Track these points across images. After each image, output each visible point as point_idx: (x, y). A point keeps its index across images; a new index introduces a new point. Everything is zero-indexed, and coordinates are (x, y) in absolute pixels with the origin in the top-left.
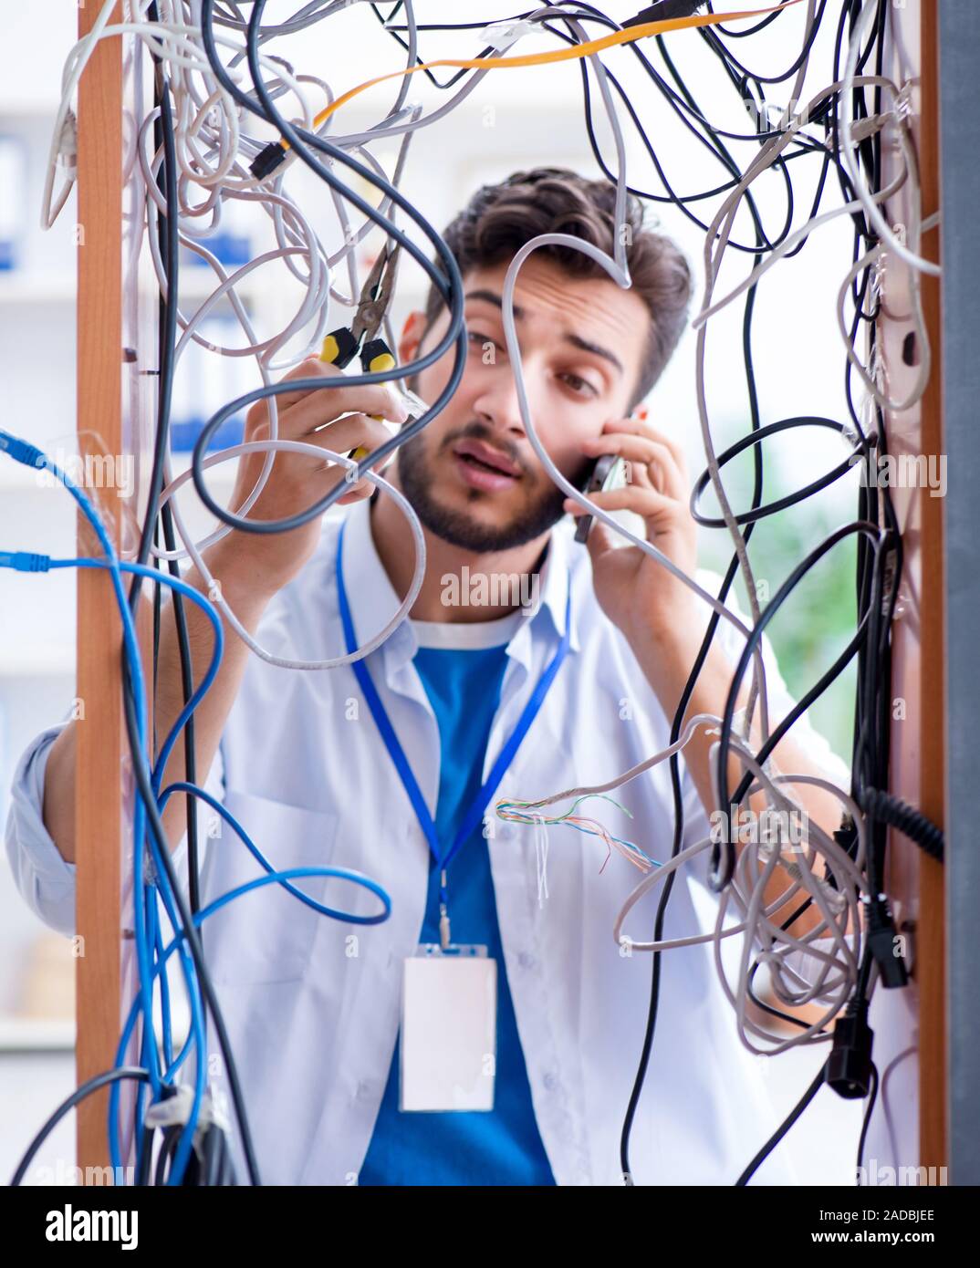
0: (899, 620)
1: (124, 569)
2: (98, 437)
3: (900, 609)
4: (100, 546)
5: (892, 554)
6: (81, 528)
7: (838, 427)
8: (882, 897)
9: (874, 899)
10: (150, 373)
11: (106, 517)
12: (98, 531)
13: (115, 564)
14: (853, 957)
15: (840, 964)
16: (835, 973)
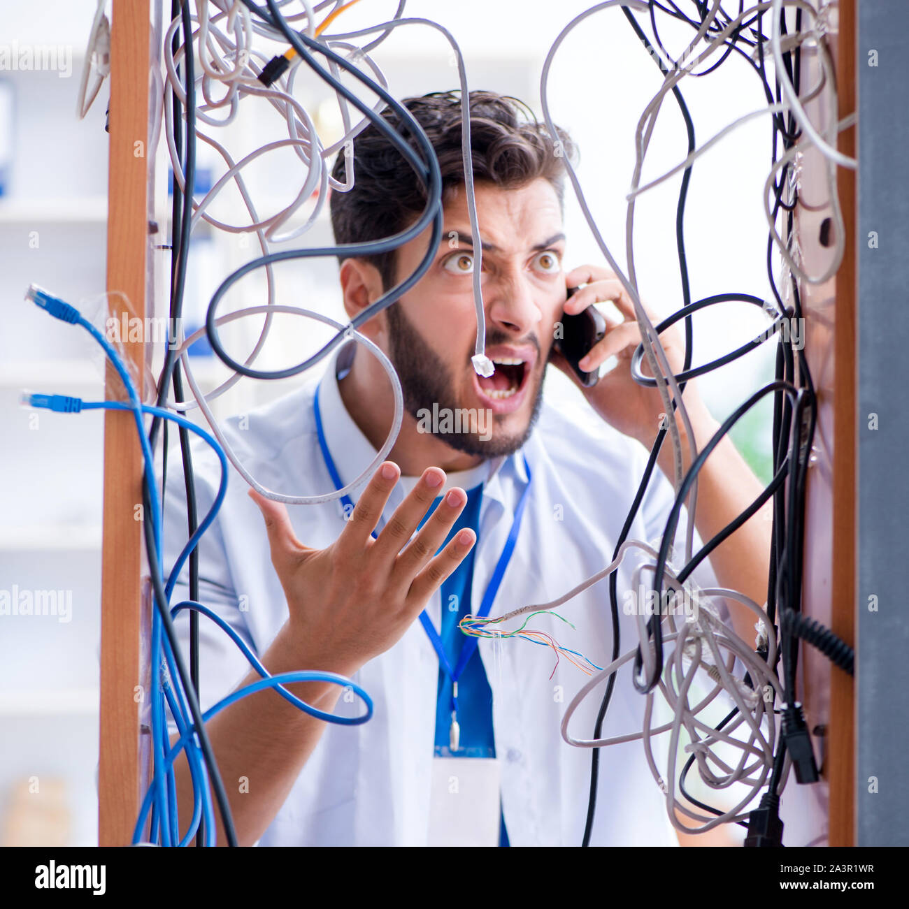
0: (812, 467)
1: (145, 410)
2: (125, 297)
3: (813, 458)
4: (124, 391)
5: (808, 410)
6: (108, 375)
7: (759, 302)
8: (798, 704)
9: (791, 706)
10: (164, 247)
11: (131, 367)
12: (124, 378)
13: (138, 406)
14: (769, 747)
15: (757, 751)
16: (753, 759)
